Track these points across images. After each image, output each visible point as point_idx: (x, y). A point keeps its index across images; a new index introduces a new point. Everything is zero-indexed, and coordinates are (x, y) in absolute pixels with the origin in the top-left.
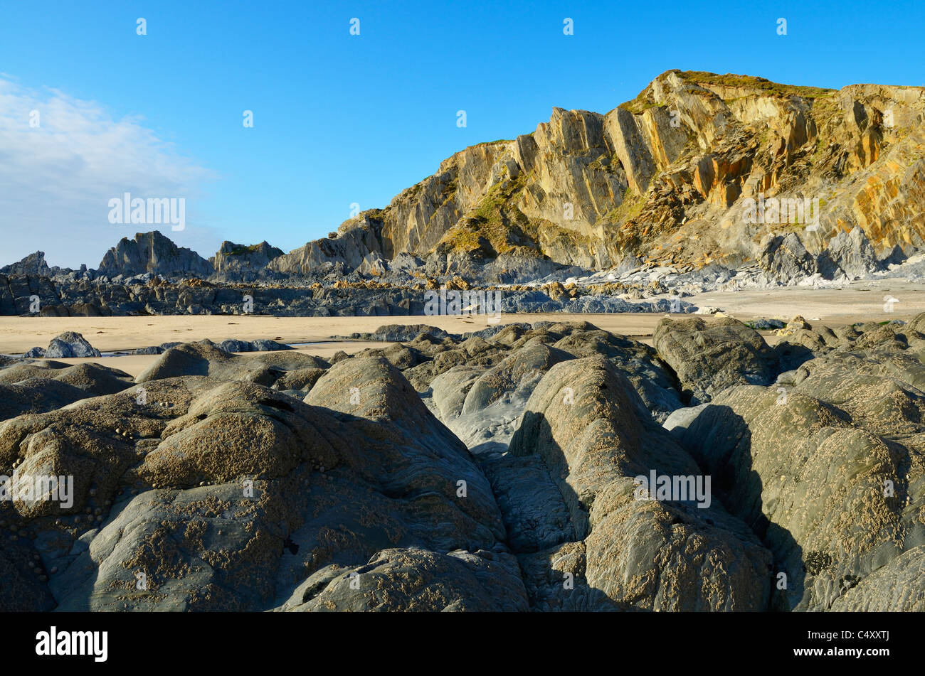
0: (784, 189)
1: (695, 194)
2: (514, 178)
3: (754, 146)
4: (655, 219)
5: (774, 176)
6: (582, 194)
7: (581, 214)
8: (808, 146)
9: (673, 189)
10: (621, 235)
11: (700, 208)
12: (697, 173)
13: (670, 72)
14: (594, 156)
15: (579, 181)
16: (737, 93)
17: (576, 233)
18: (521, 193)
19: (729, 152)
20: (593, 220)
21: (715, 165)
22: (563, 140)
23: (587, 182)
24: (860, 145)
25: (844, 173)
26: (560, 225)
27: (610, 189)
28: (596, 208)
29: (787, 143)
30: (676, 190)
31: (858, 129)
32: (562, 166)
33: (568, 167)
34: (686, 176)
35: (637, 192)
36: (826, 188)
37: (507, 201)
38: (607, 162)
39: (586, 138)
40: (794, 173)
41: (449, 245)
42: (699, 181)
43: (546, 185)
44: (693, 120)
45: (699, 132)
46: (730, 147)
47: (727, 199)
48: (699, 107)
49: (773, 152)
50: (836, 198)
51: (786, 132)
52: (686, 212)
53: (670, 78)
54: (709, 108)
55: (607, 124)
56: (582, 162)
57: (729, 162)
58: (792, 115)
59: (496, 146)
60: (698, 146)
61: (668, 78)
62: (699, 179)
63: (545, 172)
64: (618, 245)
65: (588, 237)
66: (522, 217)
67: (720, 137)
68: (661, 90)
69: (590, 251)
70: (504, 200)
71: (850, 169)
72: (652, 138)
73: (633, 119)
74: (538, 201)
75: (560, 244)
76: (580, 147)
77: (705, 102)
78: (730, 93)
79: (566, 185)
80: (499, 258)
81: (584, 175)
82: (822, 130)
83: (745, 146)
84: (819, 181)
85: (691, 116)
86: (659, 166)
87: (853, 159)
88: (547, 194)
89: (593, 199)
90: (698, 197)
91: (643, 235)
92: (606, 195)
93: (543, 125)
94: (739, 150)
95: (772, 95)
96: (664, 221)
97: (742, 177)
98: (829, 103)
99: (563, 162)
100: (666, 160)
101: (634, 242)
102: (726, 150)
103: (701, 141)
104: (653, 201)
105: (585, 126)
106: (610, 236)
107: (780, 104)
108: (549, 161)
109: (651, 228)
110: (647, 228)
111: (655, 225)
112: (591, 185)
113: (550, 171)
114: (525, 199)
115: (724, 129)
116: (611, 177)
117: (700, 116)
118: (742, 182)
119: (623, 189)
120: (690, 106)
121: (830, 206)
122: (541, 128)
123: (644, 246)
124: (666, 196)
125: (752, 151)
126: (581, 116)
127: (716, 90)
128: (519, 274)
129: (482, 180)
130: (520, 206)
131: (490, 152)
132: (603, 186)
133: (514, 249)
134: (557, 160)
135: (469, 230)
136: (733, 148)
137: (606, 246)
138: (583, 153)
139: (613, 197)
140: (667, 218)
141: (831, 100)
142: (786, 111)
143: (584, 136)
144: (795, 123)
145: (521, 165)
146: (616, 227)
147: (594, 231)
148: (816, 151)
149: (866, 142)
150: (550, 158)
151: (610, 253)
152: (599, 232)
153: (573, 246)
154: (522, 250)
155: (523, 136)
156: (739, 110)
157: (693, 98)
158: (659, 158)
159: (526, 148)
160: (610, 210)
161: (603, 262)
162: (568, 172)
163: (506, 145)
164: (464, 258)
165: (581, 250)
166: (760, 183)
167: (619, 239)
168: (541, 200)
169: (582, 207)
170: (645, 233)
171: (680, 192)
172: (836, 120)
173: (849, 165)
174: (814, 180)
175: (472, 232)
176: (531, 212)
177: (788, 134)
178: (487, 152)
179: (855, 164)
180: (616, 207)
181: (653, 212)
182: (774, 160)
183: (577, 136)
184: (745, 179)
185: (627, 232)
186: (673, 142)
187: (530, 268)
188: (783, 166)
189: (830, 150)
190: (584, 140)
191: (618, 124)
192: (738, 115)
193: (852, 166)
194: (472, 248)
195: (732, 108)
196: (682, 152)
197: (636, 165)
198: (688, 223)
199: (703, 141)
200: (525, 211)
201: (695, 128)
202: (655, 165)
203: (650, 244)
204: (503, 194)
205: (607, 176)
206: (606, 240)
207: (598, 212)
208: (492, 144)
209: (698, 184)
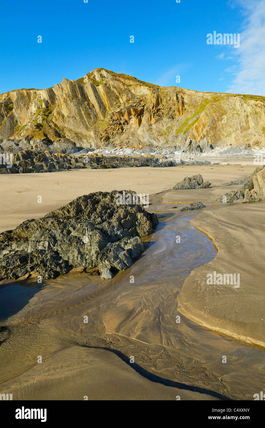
0: (157, 121)
1: (126, 121)
2: (47, 107)
3: (144, 104)
4: (114, 130)
5: (152, 117)
6: (81, 117)
7: (82, 126)
8: (160, 106)
9: (118, 118)
10: (101, 135)
11: (128, 127)
12: (126, 113)
13: (103, 69)
14: (83, 101)
15: (79, 111)
16: (130, 82)
17: (81, 133)
18: (52, 114)
19: (136, 106)
20: (87, 128)
21: (132, 110)
22: (70, 93)
23: (83, 112)
24: (179, 108)
25: (174, 117)
26: (73, 130)
27: (92, 116)
28: (87, 123)
29: (155, 105)
30: (119, 118)
31: (177, 102)
32: (72, 104)
33: (75, 105)
34: (121, 113)
35: (102, 118)
36: (170, 122)
37: (47, 117)
38: (88, 105)
39: (79, 93)
40: (159, 116)
41: (31, 136)
42: (127, 116)
43: (65, 112)
44: (117, 91)
45: (119, 96)
46: (136, 104)
47: (139, 123)
48: (119, 86)
49: (151, 108)
50: (174, 126)
51: (154, 101)
52: (124, 127)
53: (103, 71)
54: (122, 87)
55: (85, 88)
56: (79, 104)
57: (137, 110)
58: (155, 94)
59: (31, 91)
60: (119, 101)
61: (102, 71)
62: (127, 115)
63: (63, 106)
64: (101, 139)
65: (86, 135)
66: (56, 125)
67: (129, 99)
68: (100, 76)
69: (89, 141)
70: (46, 117)
71: (176, 116)
72: (104, 97)
73: (95, 87)
74: (62, 119)
75: (76, 137)
76: (77, 97)
77: (121, 84)
78: (127, 82)
79: (74, 113)
80: (55, 143)
81: (81, 109)
82: (164, 101)
83: (140, 104)
84: (167, 120)
85: (116, 89)
86: (107, 108)
87: (176, 112)
88: (66, 116)
89: (86, 119)
90: (127, 122)
91: (110, 136)
92: (90, 118)
93: (58, 85)
94: (139, 105)
95: (147, 86)
96: (118, 130)
97: (142, 116)
98: (164, 92)
99: (72, 102)
100: (110, 106)
101: (108, 138)
102: (134, 105)
103: (120, 100)
104: (111, 122)
105: (78, 88)
106: (97, 135)
107: (150, 90)
108: (65, 102)
109: (113, 133)
110: (112, 133)
111: (114, 132)
112: (85, 114)
113: (66, 106)
114: (56, 117)
115: (130, 96)
116: (91, 111)
117: (119, 89)
118: (142, 118)
119: (96, 116)
120: (116, 85)
121: (174, 129)
122: (58, 87)
123: (111, 140)
124: (116, 121)
125: (143, 106)
126: (75, 83)
127: (122, 80)
128: (67, 150)
129: (26, 106)
130: (54, 120)
131: (28, 93)
132: (89, 114)
133: (60, 140)
134: (69, 102)
135: (37, 130)
136: (137, 104)
137: (96, 139)
138: (79, 100)
139: (93, 119)
140: (119, 129)
141: (165, 91)
142: (153, 93)
143: (78, 92)
144: (156, 97)
145: (49, 102)
146: (98, 132)
147: (89, 133)
148: (163, 109)
149: (180, 108)
150: (66, 100)
151: (98, 142)
152: (92, 133)
153: (81, 138)
154: (64, 140)
155: (48, 89)
156: (133, 90)
157: (116, 82)
158: (107, 105)
159: (51, 94)
160: (93, 125)
161: (96, 146)
162: (75, 107)
163: (36, 91)
164: (40, 142)
165: (85, 141)
166: (148, 118)
167: (101, 137)
168: (63, 119)
169: (82, 123)
170: (111, 135)
171: (120, 120)
172: (169, 98)
173: (175, 115)
174: (165, 119)
175: (39, 131)
176: (60, 124)
177: (155, 102)
178: (27, 93)
179: (177, 115)
180: (95, 123)
181: (113, 127)
182: (151, 111)
183: (75, 92)
184: (143, 116)
185: (104, 134)
186: (111, 99)
187: (70, 148)
188: (155, 113)
189: (169, 109)
190: (78, 94)
191: (91, 89)
192: (133, 91)
193: (176, 115)
194: (42, 138)
195: (130, 88)
196: (115, 103)
197: (100, 107)
198: (126, 132)
199: (122, 100)
200: (56, 123)
201: (118, 94)
202: (106, 107)
203: (113, 139)
204: (44, 114)
205: (90, 110)
206: (95, 137)
207: (88, 125)
208: (29, 90)
209: (126, 117)
